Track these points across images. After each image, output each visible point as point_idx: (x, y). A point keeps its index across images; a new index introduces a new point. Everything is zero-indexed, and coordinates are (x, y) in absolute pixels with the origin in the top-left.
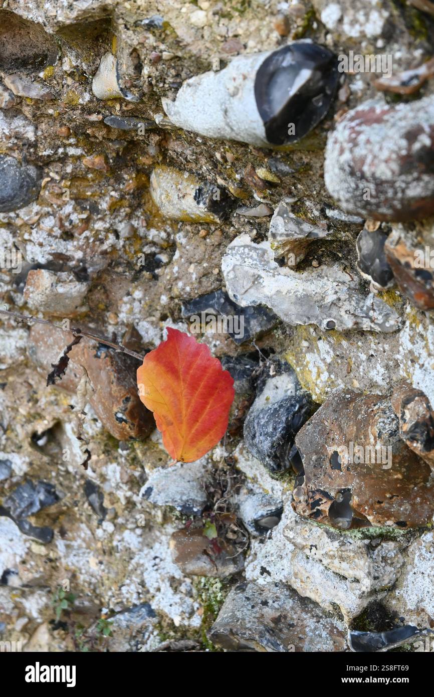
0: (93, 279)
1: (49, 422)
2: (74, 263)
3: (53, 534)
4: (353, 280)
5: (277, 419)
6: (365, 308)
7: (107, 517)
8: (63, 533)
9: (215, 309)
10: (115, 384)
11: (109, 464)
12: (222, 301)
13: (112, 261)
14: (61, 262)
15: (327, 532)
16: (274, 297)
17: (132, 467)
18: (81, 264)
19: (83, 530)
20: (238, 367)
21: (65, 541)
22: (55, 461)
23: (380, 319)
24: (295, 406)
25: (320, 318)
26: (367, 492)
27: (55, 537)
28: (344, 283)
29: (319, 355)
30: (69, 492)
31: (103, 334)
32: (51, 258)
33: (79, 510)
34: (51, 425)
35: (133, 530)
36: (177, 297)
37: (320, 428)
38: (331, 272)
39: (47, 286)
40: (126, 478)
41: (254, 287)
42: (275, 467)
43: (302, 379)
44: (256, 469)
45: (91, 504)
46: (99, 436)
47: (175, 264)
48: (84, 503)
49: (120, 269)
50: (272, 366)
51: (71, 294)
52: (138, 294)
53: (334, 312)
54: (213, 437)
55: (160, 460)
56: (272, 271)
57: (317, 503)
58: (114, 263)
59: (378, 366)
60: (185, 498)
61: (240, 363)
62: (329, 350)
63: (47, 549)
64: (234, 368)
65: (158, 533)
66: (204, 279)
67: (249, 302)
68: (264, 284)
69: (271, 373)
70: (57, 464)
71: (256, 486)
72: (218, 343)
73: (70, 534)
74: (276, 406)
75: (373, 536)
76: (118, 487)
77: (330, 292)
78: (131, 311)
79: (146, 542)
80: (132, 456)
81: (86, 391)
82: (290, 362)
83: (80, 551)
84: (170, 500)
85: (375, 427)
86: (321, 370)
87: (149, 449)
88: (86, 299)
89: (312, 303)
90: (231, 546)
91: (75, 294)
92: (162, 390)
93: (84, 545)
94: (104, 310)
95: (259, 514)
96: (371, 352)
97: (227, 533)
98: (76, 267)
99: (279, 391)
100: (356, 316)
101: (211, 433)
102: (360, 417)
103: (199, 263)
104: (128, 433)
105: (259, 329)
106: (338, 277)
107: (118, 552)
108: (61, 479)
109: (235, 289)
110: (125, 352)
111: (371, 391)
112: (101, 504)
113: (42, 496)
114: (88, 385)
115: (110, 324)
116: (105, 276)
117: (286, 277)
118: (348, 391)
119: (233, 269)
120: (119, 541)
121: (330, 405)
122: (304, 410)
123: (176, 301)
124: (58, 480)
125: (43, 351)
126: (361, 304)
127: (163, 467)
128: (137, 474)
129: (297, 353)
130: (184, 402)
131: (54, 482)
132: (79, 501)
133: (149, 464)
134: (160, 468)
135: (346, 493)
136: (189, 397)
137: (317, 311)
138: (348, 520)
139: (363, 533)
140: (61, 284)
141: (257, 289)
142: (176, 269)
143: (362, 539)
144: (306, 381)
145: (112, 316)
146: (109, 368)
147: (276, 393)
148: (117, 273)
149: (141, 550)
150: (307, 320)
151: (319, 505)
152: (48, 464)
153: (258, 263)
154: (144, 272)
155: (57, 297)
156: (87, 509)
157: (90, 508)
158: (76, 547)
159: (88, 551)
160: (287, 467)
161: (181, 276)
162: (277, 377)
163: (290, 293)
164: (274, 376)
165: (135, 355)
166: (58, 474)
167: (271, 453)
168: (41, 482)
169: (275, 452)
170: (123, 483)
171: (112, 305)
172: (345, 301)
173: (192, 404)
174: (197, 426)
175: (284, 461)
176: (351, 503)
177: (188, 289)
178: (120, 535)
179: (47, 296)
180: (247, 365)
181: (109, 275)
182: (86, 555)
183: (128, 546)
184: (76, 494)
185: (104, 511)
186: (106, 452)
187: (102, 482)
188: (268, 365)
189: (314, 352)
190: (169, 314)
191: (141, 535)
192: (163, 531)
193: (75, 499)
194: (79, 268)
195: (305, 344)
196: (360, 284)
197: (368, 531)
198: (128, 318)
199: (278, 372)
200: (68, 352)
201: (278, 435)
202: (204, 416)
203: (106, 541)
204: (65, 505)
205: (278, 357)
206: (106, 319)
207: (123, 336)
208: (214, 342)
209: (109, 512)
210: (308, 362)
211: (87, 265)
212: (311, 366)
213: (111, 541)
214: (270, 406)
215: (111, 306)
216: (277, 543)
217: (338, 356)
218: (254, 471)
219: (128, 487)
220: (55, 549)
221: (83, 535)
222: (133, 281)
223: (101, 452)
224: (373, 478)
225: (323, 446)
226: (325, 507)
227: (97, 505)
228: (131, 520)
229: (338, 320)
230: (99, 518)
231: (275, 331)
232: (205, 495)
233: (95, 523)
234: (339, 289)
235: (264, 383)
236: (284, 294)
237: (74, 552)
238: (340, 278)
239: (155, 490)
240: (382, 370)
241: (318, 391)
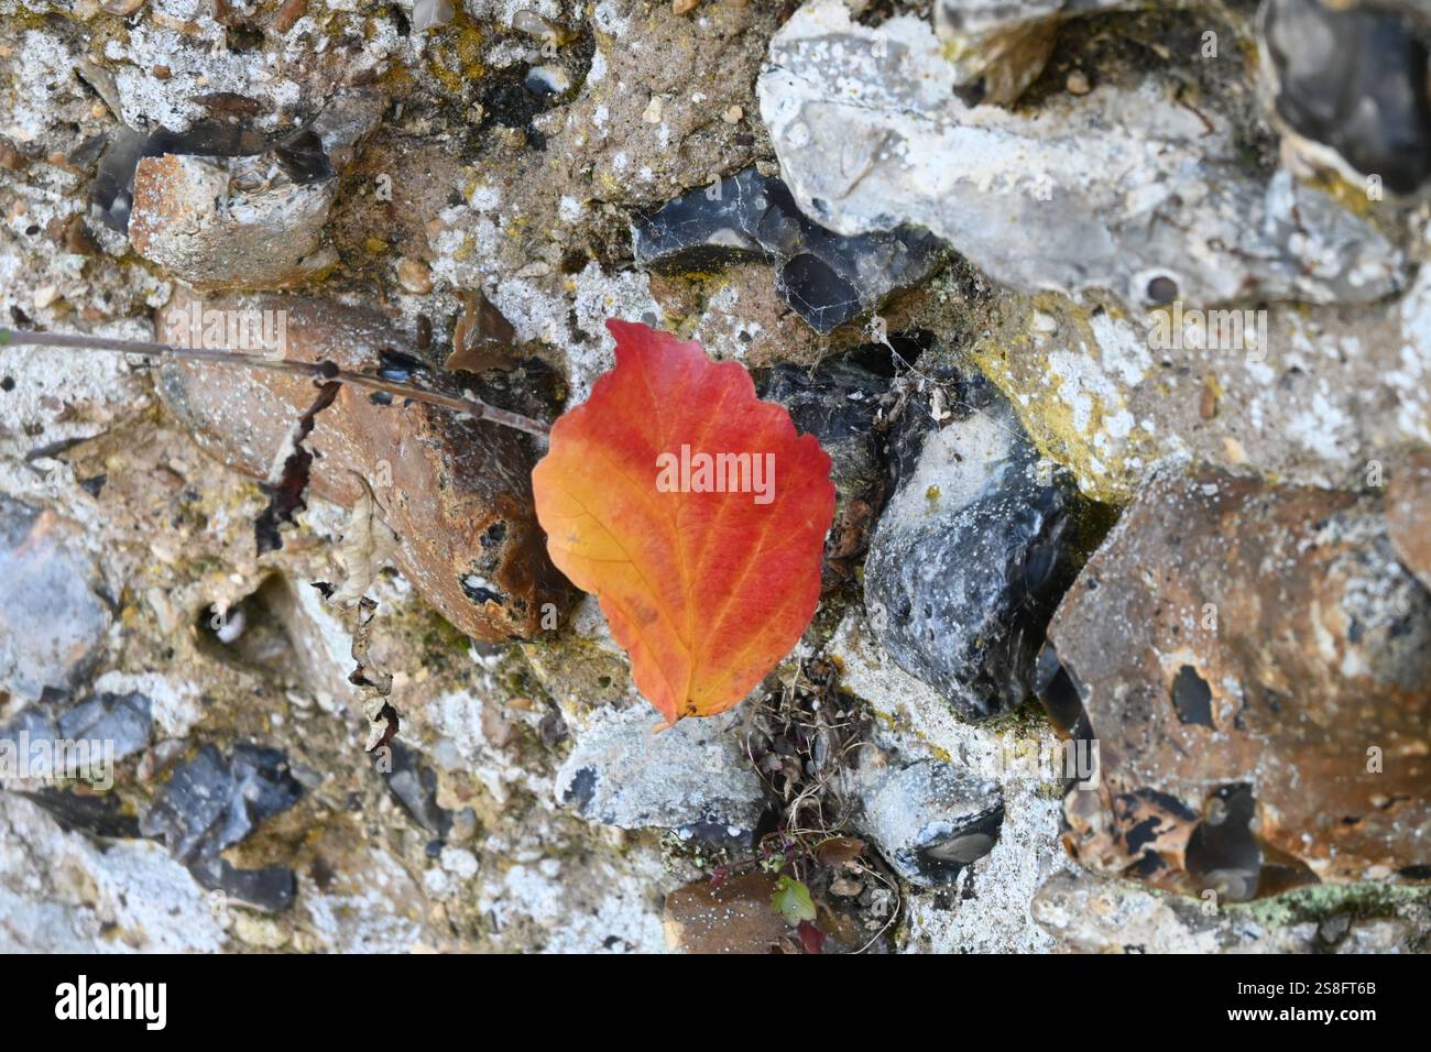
0: (342, 167)
1: (245, 578)
2: (274, 118)
3: (295, 882)
4: (1211, 129)
5: (977, 567)
6: (1271, 228)
7: (453, 834)
8: (322, 876)
9: (740, 233)
10: (449, 488)
11: (445, 693)
12: (761, 203)
13: (394, 102)
14: (233, 119)
15: (1176, 907)
16: (951, 200)
17: (518, 701)
18: (297, 121)
19: (382, 866)
20: (827, 400)
21: (332, 898)
22: (277, 681)
23: (1330, 262)
24: (1030, 521)
25: (1121, 268)
26: (1310, 795)
27: (302, 890)
28: (1182, 142)
29: (1098, 358)
30: (331, 769)
31: (389, 325)
32: (200, 111)
33: (365, 819)
34: (253, 586)
35: (533, 865)
36: (612, 199)
37: (1130, 596)
38: (1133, 107)
39: (202, 207)
40: (501, 733)
41: (880, 172)
42: (981, 706)
43: (1041, 428)
44: (905, 691)
45: (398, 800)
46: (406, 617)
47: (598, 98)
48: (378, 798)
49: (422, 125)
50: (937, 393)
51: (280, 223)
52: (485, 197)
53: (1167, 243)
54: (778, 632)
55: (605, 681)
56: (930, 115)
57: (1144, 832)
58: (399, 108)
59: (1320, 403)
60: (697, 798)
61: (830, 386)
62: (1136, 348)
63: (284, 930)
64: (816, 407)
65: (609, 871)
66: (695, 141)
67: (865, 221)
68: (910, 159)
69: (937, 415)
70: (284, 689)
71: (906, 738)
72: (753, 329)
73: (344, 878)
74: (966, 520)
75: (1325, 912)
76: (478, 757)
77: (1142, 176)
78: (470, 250)
79: (577, 894)
80: (514, 668)
81: (373, 543)
82: (992, 376)
83: (380, 926)
84: (655, 809)
85: (1336, 607)
86: (1106, 405)
87: (570, 653)
88: (329, 230)
89: (1085, 218)
90: (846, 917)
91: (292, 223)
92: (616, 520)
93: (389, 906)
94: (383, 254)
95: (932, 830)
96: (1293, 360)
97: (830, 881)
98: (280, 132)
99: (965, 467)
100: (1246, 258)
101: (773, 620)
102: (1267, 565)
103: (677, 91)
104: (507, 628)
105: (886, 285)
106: (1159, 121)
107: (497, 932)
108: (301, 731)
109: (814, 180)
110: (486, 416)
111: (1290, 476)
112: (432, 798)
113: (251, 789)
114: (377, 524)
115: (406, 292)
116: (379, 151)
117: (981, 133)
118: (1207, 473)
119: (803, 117)
120: (497, 899)
121: (1154, 521)
122: (1058, 530)
123: (610, 209)
124: (293, 735)
125: (206, 386)
126: (1256, 213)
127: (616, 705)
128: (534, 720)
129: (1017, 351)
130: (683, 542)
131: (280, 741)
132: (363, 794)
133: (573, 698)
134: (608, 708)
135: (1238, 799)
136: (698, 526)
137: (1108, 245)
138: (1248, 874)
139: (1293, 906)
140: (243, 196)
141: (889, 176)
142: (601, 114)
143: (1292, 923)
144: (1053, 435)
145: (412, 268)
146: (424, 436)
147: (959, 476)
148: (412, 136)
149: (562, 921)
150: (1075, 276)
151: (1153, 838)
152: (258, 693)
153: (883, 91)
154: (499, 129)
155: (237, 235)
156: (390, 814)
157: (397, 811)
158: (366, 914)
159: (403, 921)
160: (1018, 701)
161: (619, 134)
162: (955, 425)
163: (1004, 184)
164: (943, 424)
165: (518, 422)
166: (289, 718)
167: (968, 669)
168: (244, 748)
169: (981, 667)
170: (494, 747)
171: (408, 235)
172: (1198, 204)
173: (710, 546)
174: (729, 606)
175: (1007, 681)
176: (1254, 824)
177: (646, 174)
178: (495, 882)
179: (204, 238)
180: (852, 391)
181: (387, 146)
182: (400, 935)
183: (523, 911)
184: (351, 770)
185: (441, 818)
186: (432, 660)
187: (429, 743)
188: (921, 388)
189: (1076, 349)
190: (589, 253)
191: (559, 878)
192: (627, 866)
193: (352, 789)
194: (293, 138)
195: (1043, 324)
196: (1240, 144)
197: (1309, 897)
198: (460, 274)
199: (959, 409)
200: (304, 436)
201: (988, 616)
202: (748, 573)
203: (457, 901)
204: (322, 806)
205: (952, 360)
206: (393, 277)
207: (451, 323)
208: (740, 327)
209: (456, 819)
210: (1056, 381)
211: (318, 126)
212: (1068, 391)
213: (472, 901)
214: (946, 520)
215: (403, 237)
216: (997, 913)
217: (1166, 365)
218: (896, 695)
219: (510, 756)
220: (306, 926)
221: (382, 880)
222: (465, 159)
223: (416, 662)
224: (1327, 755)
225: (1147, 652)
226: (1172, 841)
227: (419, 804)
228: (526, 840)
229: (1186, 272)
230: (429, 837)
231: (936, 283)
232: (755, 781)
233: (419, 854)
234: (1172, 165)
235: (916, 446)
236: (983, 188)
237: (363, 930)
238: (1166, 125)
239: (602, 780)
240: (1336, 417)
241: (1098, 468)
